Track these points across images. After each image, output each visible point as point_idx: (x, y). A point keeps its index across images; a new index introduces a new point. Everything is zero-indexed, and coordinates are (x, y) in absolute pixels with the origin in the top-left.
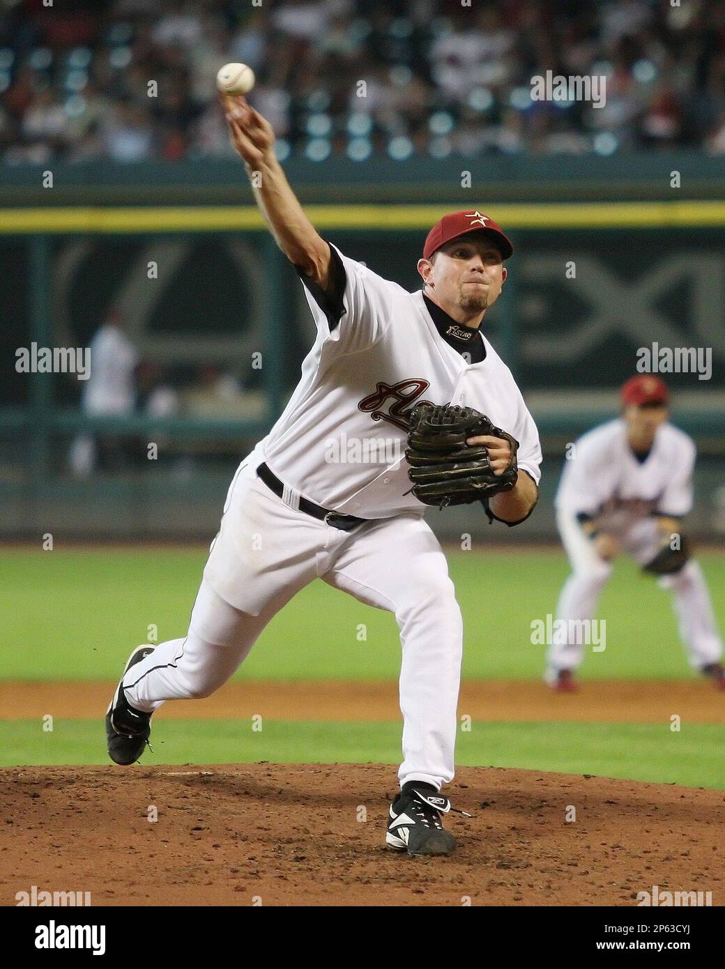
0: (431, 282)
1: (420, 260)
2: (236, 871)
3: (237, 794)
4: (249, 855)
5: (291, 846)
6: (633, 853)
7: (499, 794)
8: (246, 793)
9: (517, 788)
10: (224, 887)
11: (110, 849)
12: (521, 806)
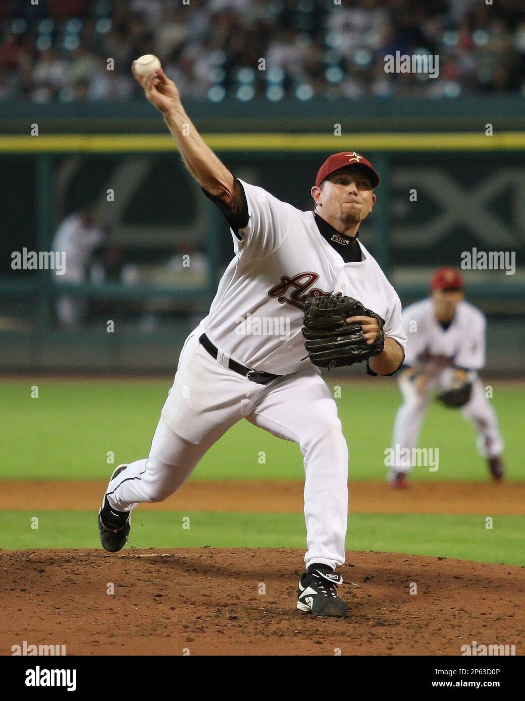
0: (320, 202)
1: (313, 187)
2: (187, 627)
3: (188, 570)
4: (197, 615)
5: (226, 608)
6: (473, 615)
7: (376, 571)
8: (195, 570)
9: (389, 567)
10: (178, 639)
11: (96, 610)
12: (392, 580)
